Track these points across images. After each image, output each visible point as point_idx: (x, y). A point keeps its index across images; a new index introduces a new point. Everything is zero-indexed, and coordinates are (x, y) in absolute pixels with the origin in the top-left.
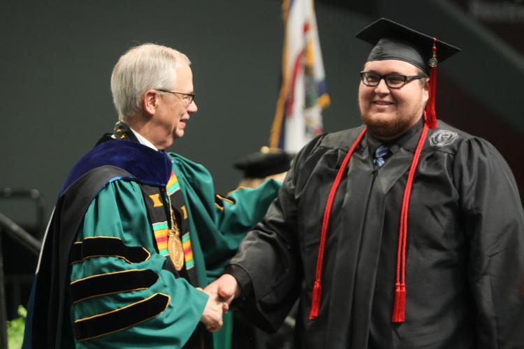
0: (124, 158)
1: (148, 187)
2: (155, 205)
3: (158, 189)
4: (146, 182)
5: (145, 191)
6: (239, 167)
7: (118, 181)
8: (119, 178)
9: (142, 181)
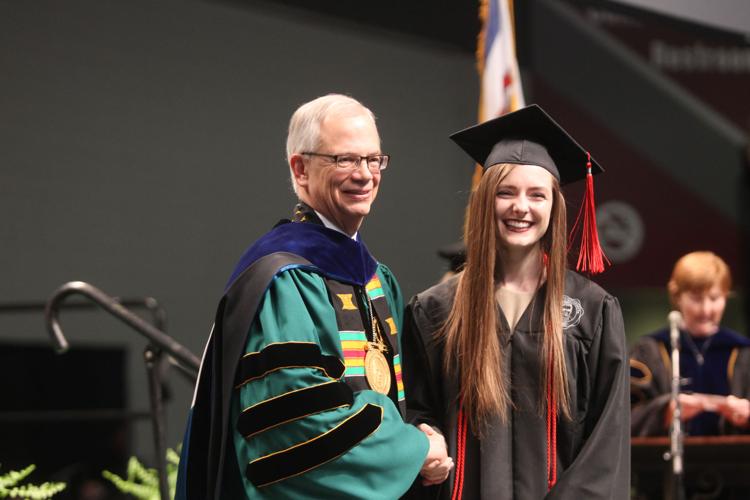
0: (304, 244)
1: (336, 283)
2: (345, 307)
3: (351, 288)
4: (333, 276)
5: (331, 288)
6: (443, 255)
7: (294, 269)
8: (295, 266)
9: (328, 274)
